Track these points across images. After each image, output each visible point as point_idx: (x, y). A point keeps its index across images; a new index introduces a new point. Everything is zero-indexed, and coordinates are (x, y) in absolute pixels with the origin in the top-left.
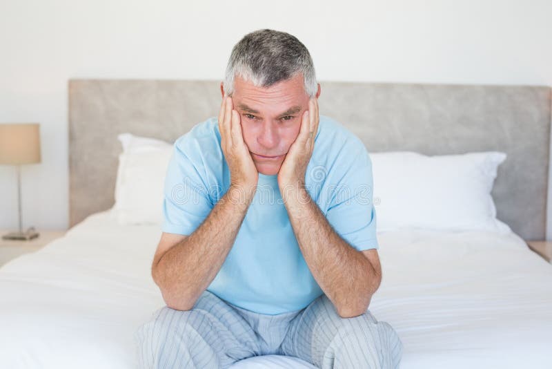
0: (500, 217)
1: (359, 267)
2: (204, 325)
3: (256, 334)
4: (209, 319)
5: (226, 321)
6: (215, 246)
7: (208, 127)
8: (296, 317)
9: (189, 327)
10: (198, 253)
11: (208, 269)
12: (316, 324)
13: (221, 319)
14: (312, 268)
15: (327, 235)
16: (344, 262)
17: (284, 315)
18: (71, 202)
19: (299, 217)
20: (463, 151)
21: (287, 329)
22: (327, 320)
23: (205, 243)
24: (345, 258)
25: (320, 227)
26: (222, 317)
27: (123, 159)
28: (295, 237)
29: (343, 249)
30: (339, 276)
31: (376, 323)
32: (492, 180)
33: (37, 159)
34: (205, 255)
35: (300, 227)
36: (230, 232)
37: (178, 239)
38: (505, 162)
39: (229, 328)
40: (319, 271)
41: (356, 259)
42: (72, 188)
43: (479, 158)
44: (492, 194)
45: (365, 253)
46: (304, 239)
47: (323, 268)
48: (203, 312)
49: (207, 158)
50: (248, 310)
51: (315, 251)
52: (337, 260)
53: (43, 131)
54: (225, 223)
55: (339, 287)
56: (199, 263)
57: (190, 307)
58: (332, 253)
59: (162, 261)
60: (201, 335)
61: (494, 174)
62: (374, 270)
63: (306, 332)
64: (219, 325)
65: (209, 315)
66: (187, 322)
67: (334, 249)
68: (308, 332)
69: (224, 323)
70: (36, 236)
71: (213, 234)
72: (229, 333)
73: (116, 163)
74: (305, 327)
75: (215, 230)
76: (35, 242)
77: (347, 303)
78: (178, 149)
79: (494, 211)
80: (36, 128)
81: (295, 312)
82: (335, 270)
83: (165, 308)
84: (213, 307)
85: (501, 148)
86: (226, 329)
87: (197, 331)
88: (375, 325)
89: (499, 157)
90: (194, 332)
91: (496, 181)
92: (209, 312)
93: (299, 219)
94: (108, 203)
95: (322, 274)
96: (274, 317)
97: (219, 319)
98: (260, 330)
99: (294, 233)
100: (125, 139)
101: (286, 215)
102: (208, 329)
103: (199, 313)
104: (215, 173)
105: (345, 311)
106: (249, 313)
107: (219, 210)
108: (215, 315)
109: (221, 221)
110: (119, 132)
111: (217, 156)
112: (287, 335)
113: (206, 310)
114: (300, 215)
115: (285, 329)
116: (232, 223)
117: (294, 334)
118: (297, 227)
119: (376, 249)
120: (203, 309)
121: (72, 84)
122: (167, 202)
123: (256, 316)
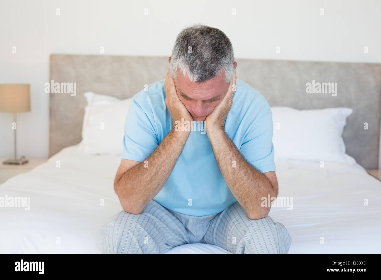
0: (348, 152)
1: (261, 184)
2: (149, 224)
3: (186, 229)
4: (153, 220)
5: (165, 221)
6: (163, 168)
7: (157, 87)
8: (214, 218)
9: (139, 226)
10: (150, 174)
11: (156, 185)
12: (232, 223)
13: (161, 220)
14: (228, 184)
15: (238, 161)
16: (250, 180)
17: (207, 217)
18: (51, 139)
19: (219, 149)
20: (323, 107)
21: (208, 226)
22: (240, 220)
23: (156, 167)
24: (251, 177)
25: (233, 156)
26: (162, 218)
27: (87, 109)
28: (217, 163)
29: (249, 171)
30: (247, 190)
31: (275, 224)
32: (342, 128)
33: (28, 109)
34: (155, 175)
35: (219, 156)
36: (174, 159)
37: (134, 164)
38: (352, 115)
39: (167, 225)
40: (233, 186)
41: (259, 178)
42: (51, 129)
43: (334, 112)
44: (343, 136)
45: (267, 175)
46: (222, 163)
47: (235, 184)
48: (149, 215)
49: (156, 109)
50: (181, 213)
51: (230, 172)
52: (246, 178)
53: (32, 89)
54: (171, 153)
55: (247, 198)
56: (151, 180)
57: (140, 212)
58: (242, 174)
59: (122, 179)
60: (147, 231)
61: (344, 123)
62: (272, 186)
63: (223, 229)
64: (160, 224)
65: (153, 217)
66: (137, 222)
67: (243, 171)
68: (224, 229)
69: (163, 222)
70: (26, 162)
71: (162, 161)
72: (167, 229)
73: (83, 112)
74: (222, 224)
75: (164, 158)
76: (26, 166)
77: (253, 209)
78: (135, 102)
79: (344, 148)
80: (27, 87)
81: (214, 215)
82: (244, 186)
83: (122, 211)
84: (155, 211)
85: (348, 105)
86: (165, 226)
87: (144, 228)
88: (275, 225)
89: (348, 112)
90: (142, 230)
91: (345, 128)
92: (153, 215)
93: (219, 150)
94: (77, 140)
95: (236, 189)
96: (199, 217)
97: (160, 220)
98: (189, 227)
99: (216, 159)
100: (89, 96)
101: (210, 147)
102: (152, 227)
103: (146, 215)
104: (160, 119)
105: (252, 215)
106: (182, 215)
107: (166, 144)
108: (157, 217)
109: (168, 151)
110: (85, 91)
111: (162, 107)
112: (208, 230)
113: (151, 214)
114: (219, 147)
115: (207, 226)
116: (176, 153)
117: (214, 230)
118: (217, 155)
119: (274, 172)
120: (148, 213)
121: (53, 58)
122: (126, 137)
123: (187, 217)
